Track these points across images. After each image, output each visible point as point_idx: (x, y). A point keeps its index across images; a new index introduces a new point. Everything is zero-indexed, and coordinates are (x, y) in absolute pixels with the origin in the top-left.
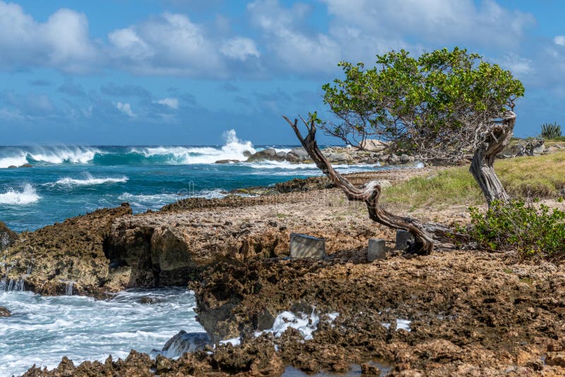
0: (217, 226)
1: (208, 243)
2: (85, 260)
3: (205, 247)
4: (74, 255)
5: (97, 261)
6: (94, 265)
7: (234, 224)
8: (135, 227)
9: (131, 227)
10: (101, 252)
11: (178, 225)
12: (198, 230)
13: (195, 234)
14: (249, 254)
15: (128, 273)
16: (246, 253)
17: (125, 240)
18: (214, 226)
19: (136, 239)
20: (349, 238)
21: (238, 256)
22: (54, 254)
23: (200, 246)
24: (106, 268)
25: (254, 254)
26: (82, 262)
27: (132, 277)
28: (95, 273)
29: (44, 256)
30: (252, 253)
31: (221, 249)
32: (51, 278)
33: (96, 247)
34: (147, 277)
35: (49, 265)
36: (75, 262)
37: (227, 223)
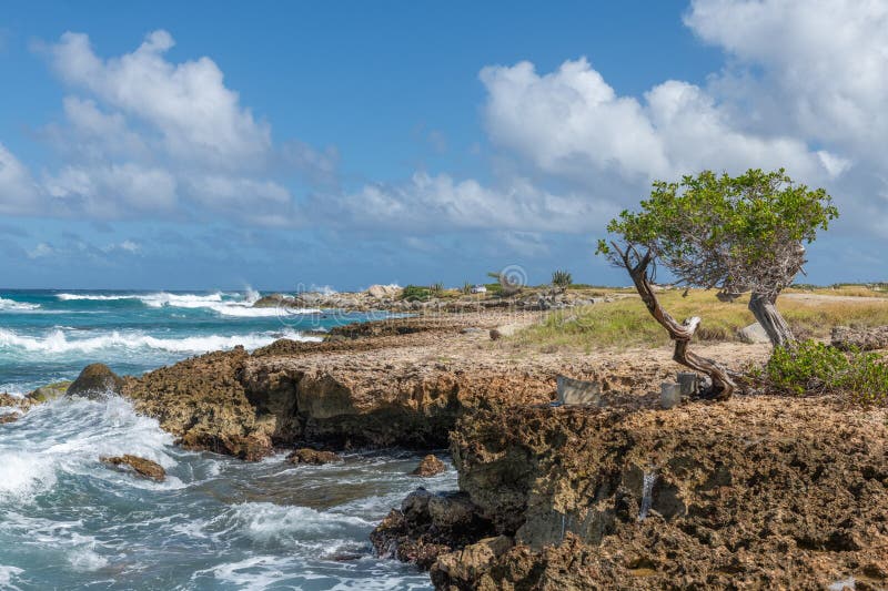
0: (377, 370)
1: (372, 388)
2: (228, 407)
3: (369, 393)
4: (213, 402)
5: (242, 409)
6: (238, 412)
7: (397, 368)
8: (278, 371)
9: (274, 371)
10: (244, 399)
11: (335, 369)
12: (357, 374)
13: (356, 378)
14: (425, 401)
15: (273, 421)
16: (420, 400)
17: (268, 386)
18: (373, 370)
19: (280, 384)
20: (539, 383)
21: (411, 402)
22: (187, 400)
23: (364, 391)
24: (252, 416)
25: (430, 400)
26: (225, 410)
27: (277, 427)
28: (239, 422)
29: (177, 403)
30: (427, 400)
31: (386, 395)
32: (187, 428)
33: (238, 392)
34: (293, 426)
35: (184, 413)
36: (216, 409)
37: (389, 367)
